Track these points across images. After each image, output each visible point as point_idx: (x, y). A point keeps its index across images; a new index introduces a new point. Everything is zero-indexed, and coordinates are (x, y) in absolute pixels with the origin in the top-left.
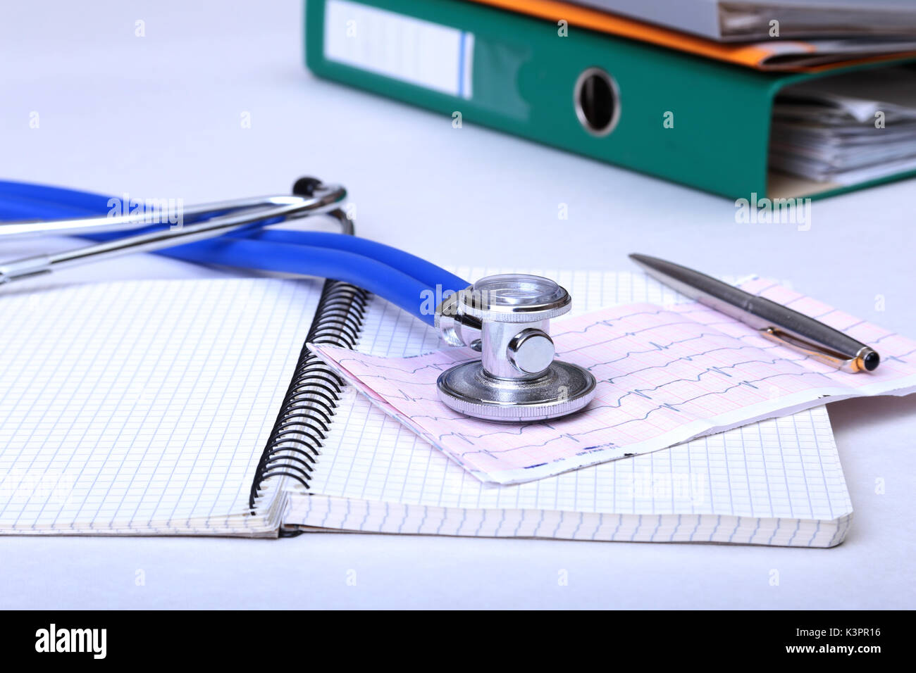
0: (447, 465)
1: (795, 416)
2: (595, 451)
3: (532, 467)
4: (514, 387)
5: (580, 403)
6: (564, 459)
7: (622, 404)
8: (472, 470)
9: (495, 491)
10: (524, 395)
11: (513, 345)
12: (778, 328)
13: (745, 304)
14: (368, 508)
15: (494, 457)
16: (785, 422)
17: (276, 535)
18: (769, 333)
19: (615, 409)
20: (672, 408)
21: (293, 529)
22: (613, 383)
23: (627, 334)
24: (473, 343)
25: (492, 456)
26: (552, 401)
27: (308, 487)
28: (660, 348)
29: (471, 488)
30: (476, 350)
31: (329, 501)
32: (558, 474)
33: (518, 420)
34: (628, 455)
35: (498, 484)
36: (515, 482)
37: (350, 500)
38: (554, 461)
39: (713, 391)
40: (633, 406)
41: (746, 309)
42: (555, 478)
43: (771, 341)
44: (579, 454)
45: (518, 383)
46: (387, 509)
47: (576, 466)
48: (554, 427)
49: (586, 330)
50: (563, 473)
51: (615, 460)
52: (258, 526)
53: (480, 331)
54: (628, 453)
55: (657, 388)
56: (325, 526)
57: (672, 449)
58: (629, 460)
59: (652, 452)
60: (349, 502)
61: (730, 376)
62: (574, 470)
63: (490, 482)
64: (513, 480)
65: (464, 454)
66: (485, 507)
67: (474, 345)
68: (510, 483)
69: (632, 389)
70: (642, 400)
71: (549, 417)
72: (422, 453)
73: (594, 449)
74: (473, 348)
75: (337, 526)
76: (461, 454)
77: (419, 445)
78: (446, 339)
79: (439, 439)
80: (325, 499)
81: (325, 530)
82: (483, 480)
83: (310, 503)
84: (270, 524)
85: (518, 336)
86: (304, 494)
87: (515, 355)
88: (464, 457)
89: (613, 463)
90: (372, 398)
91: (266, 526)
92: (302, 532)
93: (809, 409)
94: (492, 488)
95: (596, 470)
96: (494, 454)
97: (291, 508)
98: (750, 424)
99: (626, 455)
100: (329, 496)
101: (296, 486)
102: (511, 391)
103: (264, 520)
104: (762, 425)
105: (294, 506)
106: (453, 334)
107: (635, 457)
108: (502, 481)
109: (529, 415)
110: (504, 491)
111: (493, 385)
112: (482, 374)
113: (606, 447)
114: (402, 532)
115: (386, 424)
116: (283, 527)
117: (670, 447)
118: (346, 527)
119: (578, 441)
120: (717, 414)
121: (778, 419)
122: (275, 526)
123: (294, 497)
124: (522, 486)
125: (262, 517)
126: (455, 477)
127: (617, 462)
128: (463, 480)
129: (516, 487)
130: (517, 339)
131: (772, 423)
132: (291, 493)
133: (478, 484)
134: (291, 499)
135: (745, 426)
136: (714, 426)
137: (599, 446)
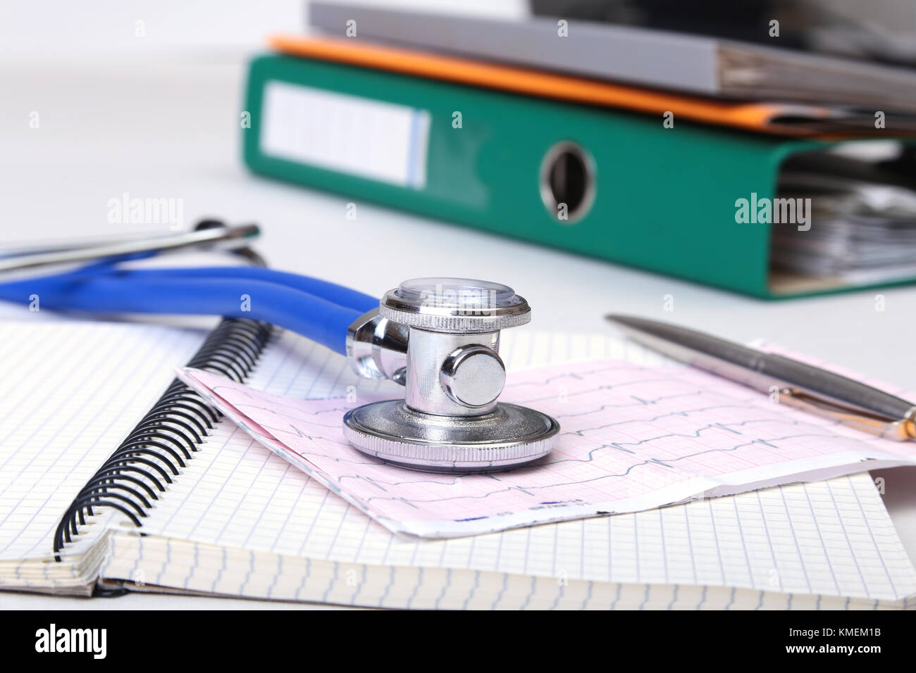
0: (346, 513)
1: (829, 483)
2: (556, 506)
3: (467, 520)
4: (448, 424)
5: (537, 449)
6: (511, 513)
7: (593, 457)
8: (380, 517)
9: (411, 546)
10: (461, 434)
11: (448, 367)
12: (798, 390)
13: (753, 363)
14: (224, 558)
15: (414, 506)
16: (816, 488)
17: (89, 592)
18: (786, 395)
19: (585, 464)
20: (663, 464)
21: (115, 587)
22: (581, 435)
23: (601, 388)
24: (397, 373)
25: (411, 504)
26: (499, 443)
27: (139, 524)
28: (644, 402)
29: (377, 541)
30: (400, 383)
31: (169, 546)
32: (503, 531)
33: (450, 465)
34: (602, 514)
35: (414, 537)
36: (440, 535)
37: (199, 546)
38: (498, 514)
39: (717, 448)
40: (609, 461)
41: (755, 369)
42: (498, 535)
43: (789, 405)
44: (533, 509)
45: (453, 418)
46: (252, 561)
47: (529, 521)
48: (499, 479)
49: (548, 382)
50: (510, 529)
51: (583, 519)
52: (63, 578)
53: (405, 355)
54: (602, 511)
55: (641, 442)
56: (162, 583)
57: (663, 510)
58: (605, 520)
59: (635, 513)
60: (196, 549)
61: (739, 433)
62: (525, 527)
63: (404, 533)
64: (438, 533)
65: (370, 499)
66: (394, 563)
67: (398, 377)
68: (433, 536)
69: (609, 442)
70: (623, 454)
71: (494, 464)
72: (313, 498)
73: (555, 504)
74: (397, 381)
75: (178, 583)
76: (366, 499)
77: (311, 490)
78: (363, 371)
79: (337, 480)
80: (164, 542)
81: (161, 590)
82: (394, 529)
83: (141, 548)
84: (80, 575)
85: (455, 354)
86: (132, 534)
87: (450, 380)
88: (371, 502)
89: (581, 522)
90: (250, 430)
91: (74, 577)
92: (128, 592)
93: (848, 476)
94: (407, 542)
95: (556, 529)
96: (414, 503)
97: (113, 554)
98: (769, 488)
99: (599, 513)
100: (170, 539)
101: (122, 524)
102: (442, 428)
103: (73, 569)
104: (785, 490)
105: (118, 551)
106: (371, 363)
107: (612, 517)
108: (421, 533)
109: (466, 460)
110: (423, 546)
111: (419, 421)
112: (405, 408)
113: (571, 503)
114: (273, 596)
115: (268, 465)
116: (100, 582)
117: (660, 508)
118: (192, 586)
119: (533, 495)
120: (724, 473)
121: (806, 485)
122: (87, 580)
123: (118, 538)
124: (450, 542)
125: (70, 564)
126: (355, 528)
127: (586, 521)
128: (367, 531)
129: (441, 543)
130: (453, 358)
131: (799, 488)
132: (115, 532)
133: (387, 537)
134: (113, 541)
135: (763, 489)
136: (720, 484)
137: (561, 502)
